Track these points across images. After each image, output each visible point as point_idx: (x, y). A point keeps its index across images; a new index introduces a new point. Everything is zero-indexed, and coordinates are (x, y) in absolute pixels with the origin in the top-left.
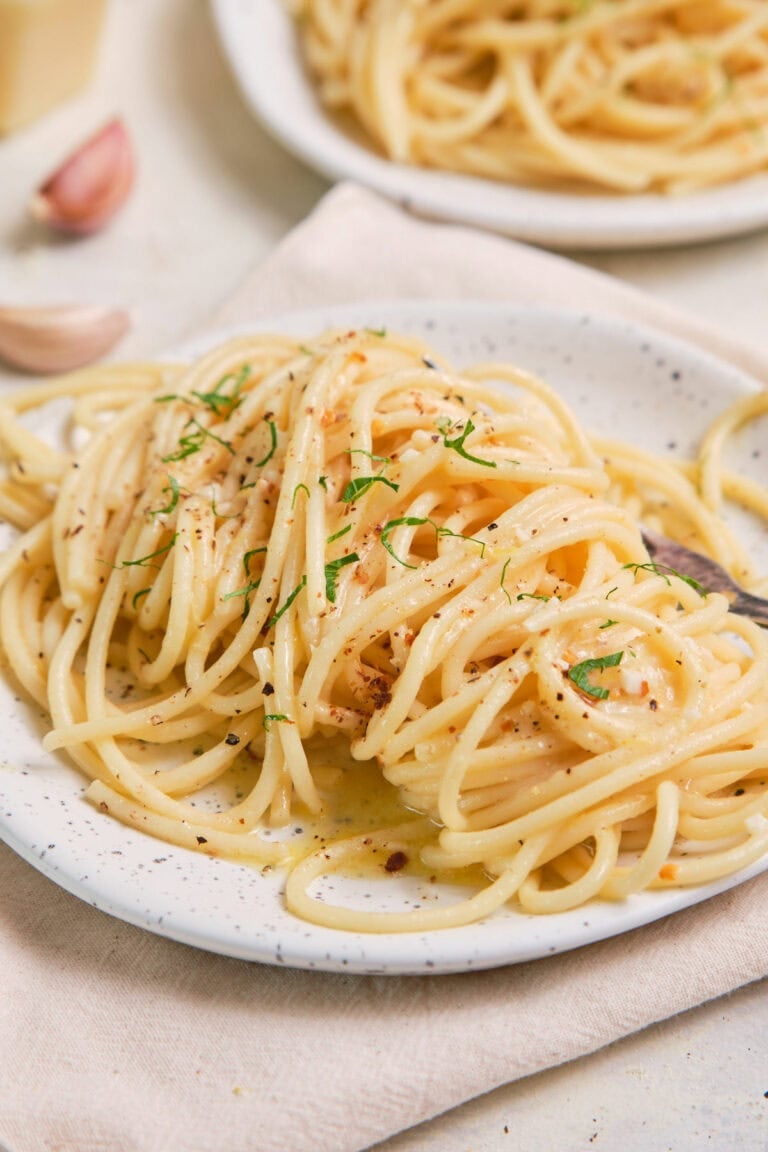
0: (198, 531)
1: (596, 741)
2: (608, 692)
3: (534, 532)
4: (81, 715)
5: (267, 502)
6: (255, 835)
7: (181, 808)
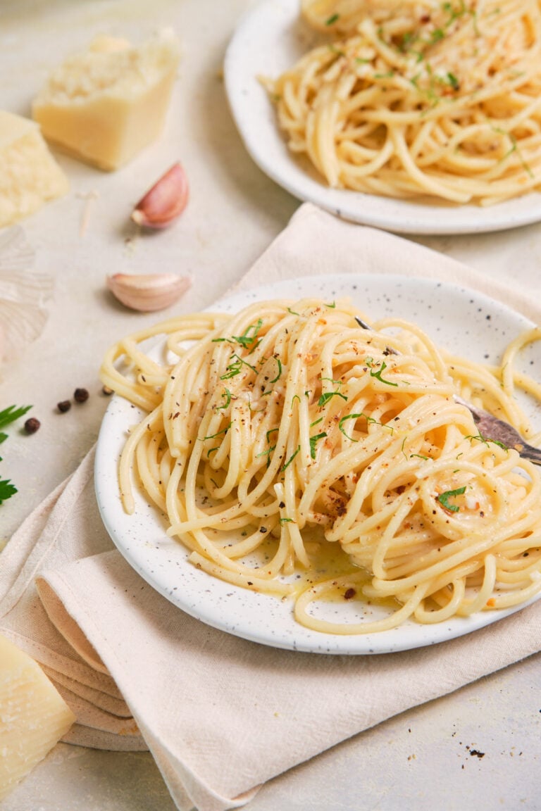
0: (243, 420)
1: (453, 534)
2: (458, 508)
3: (418, 421)
4: (184, 518)
5: (278, 403)
6: (277, 580)
7: (237, 565)
